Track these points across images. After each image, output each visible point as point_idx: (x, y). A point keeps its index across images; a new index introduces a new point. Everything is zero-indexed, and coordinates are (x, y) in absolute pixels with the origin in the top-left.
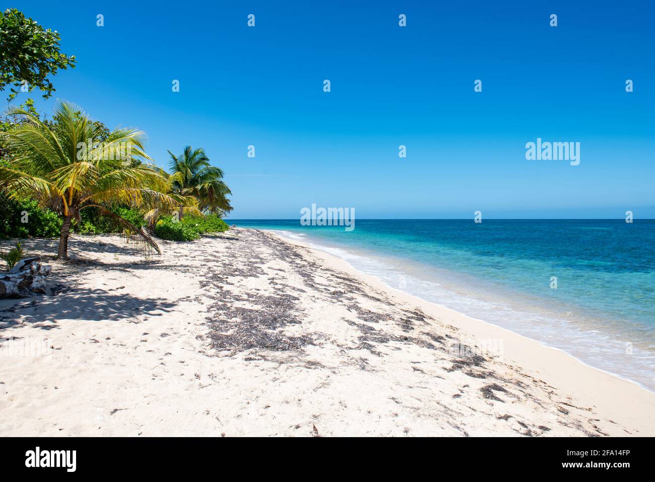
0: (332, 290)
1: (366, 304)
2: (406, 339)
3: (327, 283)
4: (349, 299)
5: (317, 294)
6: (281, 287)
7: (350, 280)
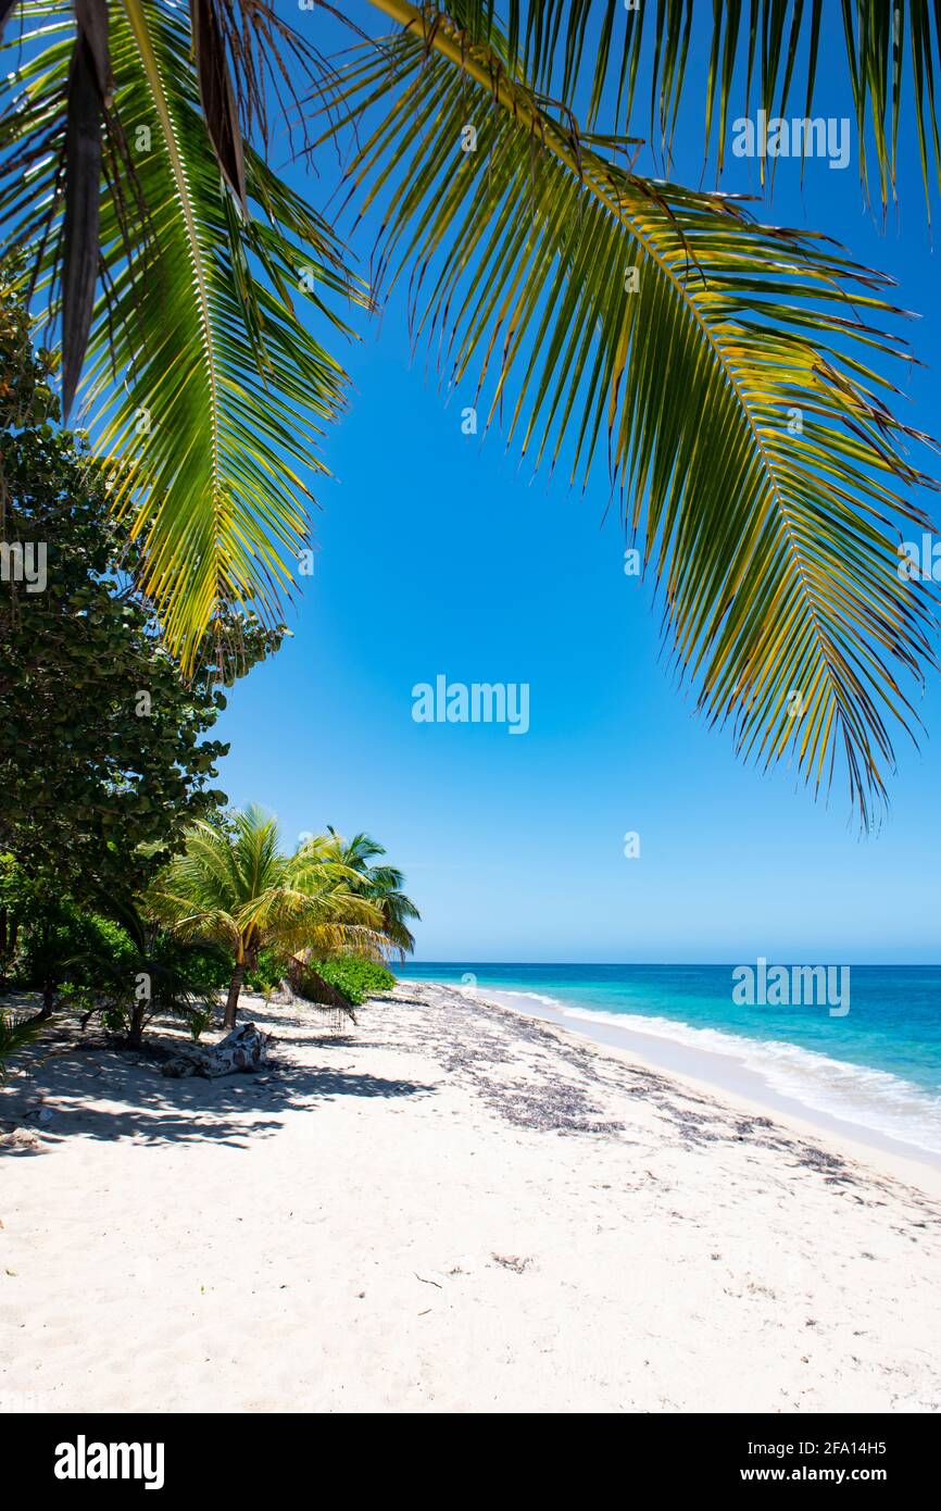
0: (629, 1087)
1: (682, 1105)
2: (741, 1139)
3: (618, 1078)
4: (657, 1098)
5: (609, 1090)
6: (554, 1077)
7: (654, 1077)
